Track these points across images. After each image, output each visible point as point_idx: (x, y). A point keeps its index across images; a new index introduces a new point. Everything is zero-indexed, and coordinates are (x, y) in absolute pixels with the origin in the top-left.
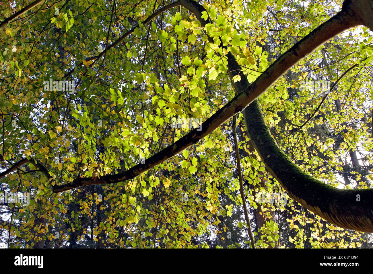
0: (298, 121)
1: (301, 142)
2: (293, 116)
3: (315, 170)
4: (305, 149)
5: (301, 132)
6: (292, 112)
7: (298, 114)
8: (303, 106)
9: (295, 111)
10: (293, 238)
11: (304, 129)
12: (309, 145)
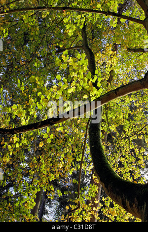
0: (129, 133)
1: (127, 145)
2: (128, 130)
3: (130, 163)
4: (128, 150)
5: (129, 140)
6: (127, 127)
7: (130, 129)
8: (134, 126)
9: (129, 127)
10: (105, 198)
11: (131, 139)
12: (131, 148)
